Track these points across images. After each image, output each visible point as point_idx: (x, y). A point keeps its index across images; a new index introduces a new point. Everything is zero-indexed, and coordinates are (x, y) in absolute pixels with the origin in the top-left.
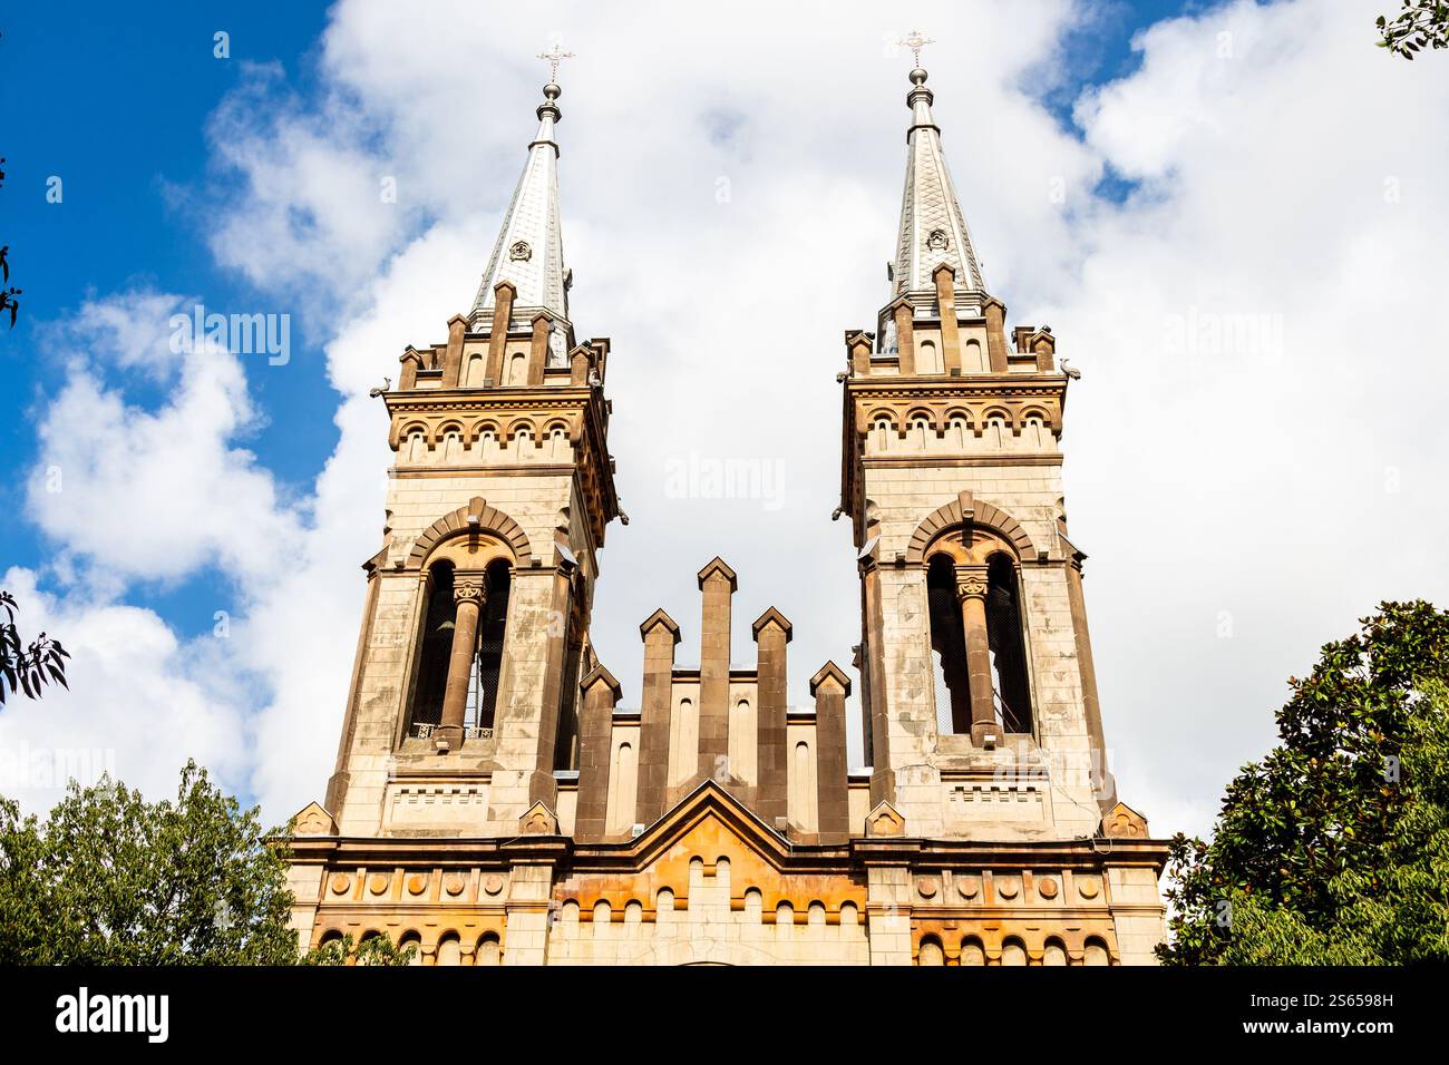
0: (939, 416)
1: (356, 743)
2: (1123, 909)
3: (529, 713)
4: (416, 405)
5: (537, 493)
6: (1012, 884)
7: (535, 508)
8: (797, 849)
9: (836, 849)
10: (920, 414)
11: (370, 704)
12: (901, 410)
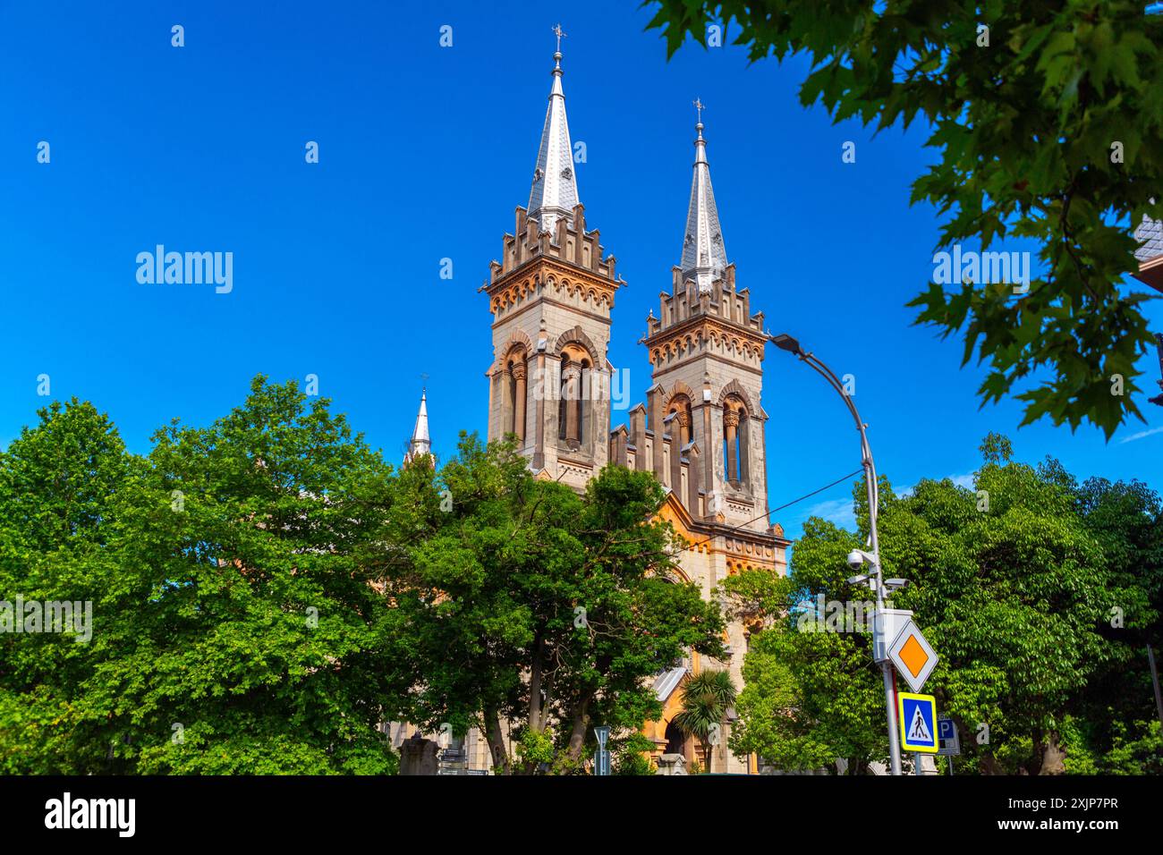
0: (729, 341)
1: (545, 441)
2: (778, 563)
3: (604, 441)
4: (553, 265)
5: (598, 331)
6: (750, 548)
7: (599, 339)
8: (695, 523)
9: (706, 525)
10: (724, 337)
11: (548, 421)
12: (719, 333)
